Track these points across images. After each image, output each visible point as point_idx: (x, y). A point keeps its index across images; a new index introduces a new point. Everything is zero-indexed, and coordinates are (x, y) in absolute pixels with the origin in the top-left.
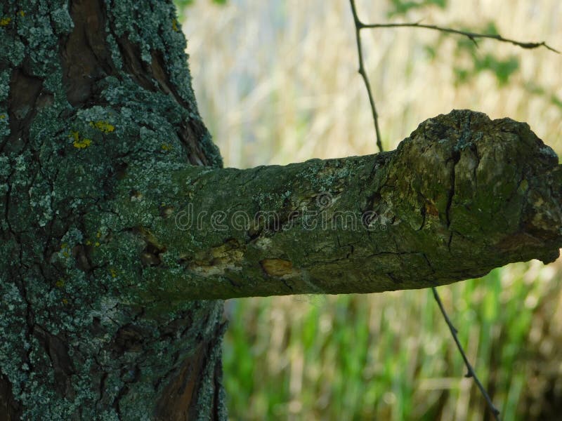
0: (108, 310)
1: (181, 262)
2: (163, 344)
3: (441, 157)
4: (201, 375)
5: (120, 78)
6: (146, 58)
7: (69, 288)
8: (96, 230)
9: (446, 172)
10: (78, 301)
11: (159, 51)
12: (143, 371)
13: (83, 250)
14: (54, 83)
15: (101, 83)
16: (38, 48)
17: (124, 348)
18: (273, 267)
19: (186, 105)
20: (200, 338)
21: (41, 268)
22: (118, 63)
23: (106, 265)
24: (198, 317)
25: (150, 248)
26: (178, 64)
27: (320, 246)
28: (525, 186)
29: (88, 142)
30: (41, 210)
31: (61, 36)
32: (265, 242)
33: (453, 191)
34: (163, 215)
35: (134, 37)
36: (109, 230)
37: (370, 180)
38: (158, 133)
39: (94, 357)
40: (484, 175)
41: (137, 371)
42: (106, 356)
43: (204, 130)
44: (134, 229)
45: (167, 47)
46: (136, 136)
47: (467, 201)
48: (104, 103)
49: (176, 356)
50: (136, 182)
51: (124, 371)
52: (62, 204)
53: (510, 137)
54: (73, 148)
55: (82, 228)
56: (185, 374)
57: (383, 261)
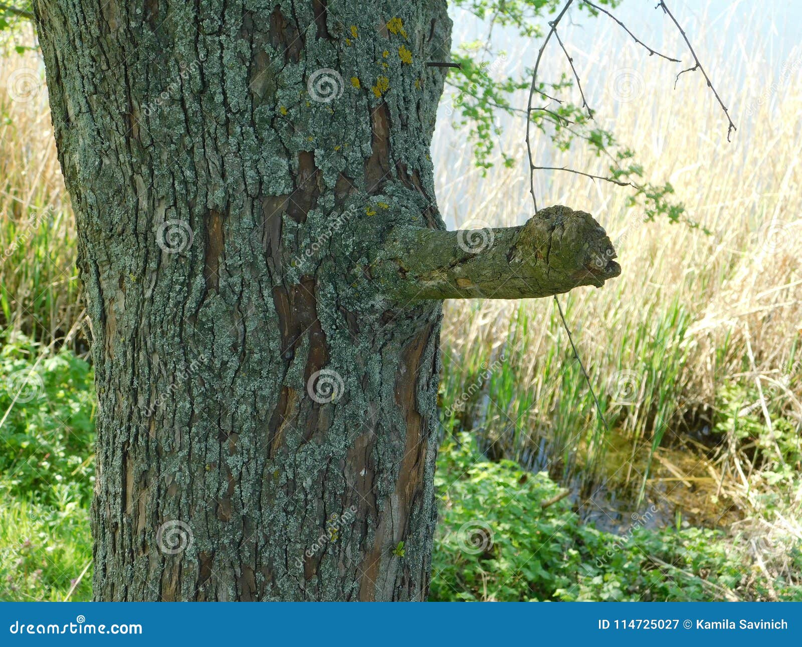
0: (379, 301)
1: (416, 277)
2: (408, 322)
3: (545, 228)
4: (427, 341)
5: (394, 182)
6: (410, 172)
7: (359, 288)
8: (375, 258)
9: (547, 236)
10: (364, 295)
11: (417, 170)
12: (396, 335)
13: (367, 268)
14: (360, 182)
15: (384, 184)
16: (353, 163)
17: (386, 322)
18: (462, 283)
19: (429, 199)
20: (427, 321)
21: (345, 277)
22: (394, 174)
23: (379, 277)
24: (425, 308)
25: (401, 270)
26: (427, 177)
27: (484, 272)
28: (586, 245)
29: (374, 213)
30: (347, 246)
31: (365, 158)
32: (458, 269)
33: (551, 246)
34: (408, 253)
35: (403, 161)
36: (381, 259)
37: (511, 239)
38: (411, 211)
39: (370, 325)
40: (566, 238)
41: (393, 335)
42: (377, 325)
43: (438, 212)
44: (394, 259)
45: (422, 168)
46: (399, 211)
47: (557, 252)
48: (384, 194)
49: (413, 330)
50: (396, 235)
51: (386, 334)
52: (358, 244)
53: (581, 220)
54: (366, 216)
55: (368, 257)
56: (418, 340)
57: (516, 282)
